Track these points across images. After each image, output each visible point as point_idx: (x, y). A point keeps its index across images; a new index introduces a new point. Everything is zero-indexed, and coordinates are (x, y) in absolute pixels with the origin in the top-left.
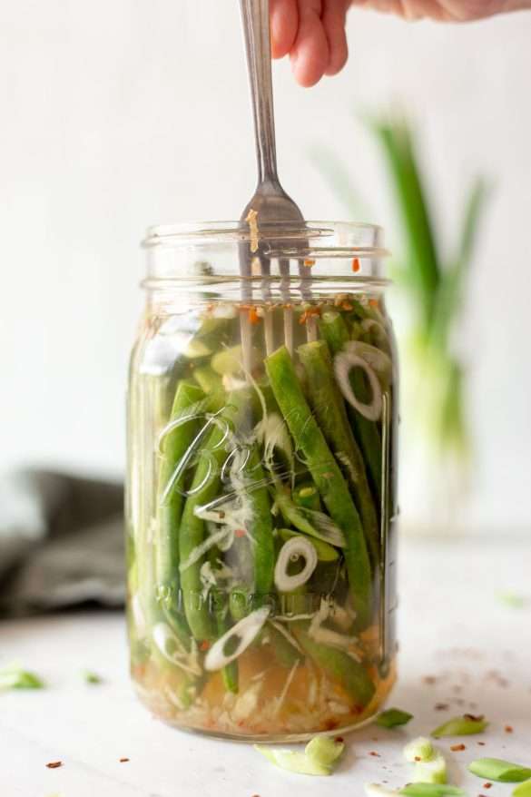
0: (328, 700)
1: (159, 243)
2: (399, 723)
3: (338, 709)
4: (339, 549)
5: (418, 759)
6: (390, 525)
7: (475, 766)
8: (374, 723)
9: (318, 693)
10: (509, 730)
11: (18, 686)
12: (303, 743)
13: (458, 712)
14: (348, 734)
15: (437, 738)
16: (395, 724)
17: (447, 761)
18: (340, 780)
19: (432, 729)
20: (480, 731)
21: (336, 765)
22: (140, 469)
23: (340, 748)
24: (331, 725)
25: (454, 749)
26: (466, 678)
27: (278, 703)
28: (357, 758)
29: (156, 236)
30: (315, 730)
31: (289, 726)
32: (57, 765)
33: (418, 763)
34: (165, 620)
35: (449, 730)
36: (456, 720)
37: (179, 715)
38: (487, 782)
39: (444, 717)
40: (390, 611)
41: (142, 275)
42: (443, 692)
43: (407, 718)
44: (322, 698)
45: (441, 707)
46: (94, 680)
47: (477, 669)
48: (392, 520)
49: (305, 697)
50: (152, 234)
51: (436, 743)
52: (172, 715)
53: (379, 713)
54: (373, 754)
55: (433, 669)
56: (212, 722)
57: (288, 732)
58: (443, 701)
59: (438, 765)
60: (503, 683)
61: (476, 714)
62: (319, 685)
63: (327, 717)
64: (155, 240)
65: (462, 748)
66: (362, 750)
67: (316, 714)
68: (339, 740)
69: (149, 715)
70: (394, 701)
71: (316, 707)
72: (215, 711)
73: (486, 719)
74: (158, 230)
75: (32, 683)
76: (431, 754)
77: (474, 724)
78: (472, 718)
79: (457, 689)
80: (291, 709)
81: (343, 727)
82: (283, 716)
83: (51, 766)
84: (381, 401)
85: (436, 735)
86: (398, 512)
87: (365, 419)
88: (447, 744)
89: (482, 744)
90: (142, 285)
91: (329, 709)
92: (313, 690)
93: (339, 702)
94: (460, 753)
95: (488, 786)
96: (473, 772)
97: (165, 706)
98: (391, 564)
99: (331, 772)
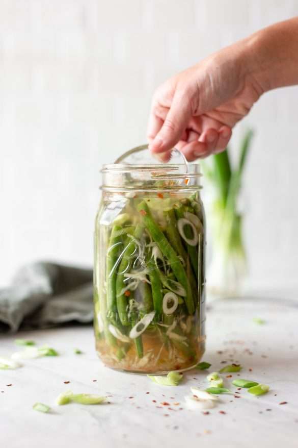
0: (176, 358)
1: (108, 172)
2: (205, 368)
3: (180, 361)
4: (183, 298)
5: (212, 379)
6: (202, 287)
7: (235, 382)
8: (195, 368)
9: (173, 354)
10: (250, 370)
11: (47, 355)
12: (166, 375)
13: (230, 363)
14: (185, 372)
15: (221, 373)
16: (204, 368)
17: (224, 381)
18: (181, 387)
19: (219, 370)
20: (238, 371)
21: (180, 382)
22: (100, 263)
23: (181, 376)
24: (178, 368)
25: (228, 377)
26: (235, 352)
27: (157, 359)
28: (189, 380)
29: (106, 169)
30: (171, 370)
31: (161, 368)
32: (68, 382)
33: (212, 381)
34: (112, 323)
35: (226, 370)
36: (229, 366)
37: (116, 364)
38: (239, 388)
39: (225, 365)
40: (202, 322)
41: (101, 184)
42: (225, 357)
43: (210, 365)
44: (174, 356)
45: (223, 362)
46: (79, 353)
47: (240, 349)
48: (203, 284)
49: (167, 357)
50: (105, 168)
51: (220, 375)
52: (113, 365)
53: (198, 364)
54: (195, 379)
55: (222, 348)
56: (129, 366)
57: (160, 370)
58: (225, 360)
59: (220, 381)
60: (251, 354)
61: (237, 364)
62: (173, 352)
63: (176, 364)
64: (106, 171)
65: (231, 376)
66: (190, 377)
67: (172, 363)
68: (181, 373)
69: (103, 365)
70: (204, 359)
71: (171, 360)
72: (131, 362)
73: (241, 366)
74: (106, 167)
75: (53, 353)
76: (217, 378)
77: (236, 368)
78: (235, 365)
79: (231, 356)
80: (162, 361)
81: (183, 369)
82: (158, 364)
83: (65, 383)
84: (197, 238)
85: (221, 372)
86: (206, 281)
87: (190, 246)
88: (225, 375)
89: (239, 375)
90: (101, 188)
91: (177, 361)
92: (171, 353)
93: (182, 359)
94: (229, 378)
95: (239, 389)
96: (234, 385)
97: (111, 361)
98: (202, 303)
99: (177, 385)
